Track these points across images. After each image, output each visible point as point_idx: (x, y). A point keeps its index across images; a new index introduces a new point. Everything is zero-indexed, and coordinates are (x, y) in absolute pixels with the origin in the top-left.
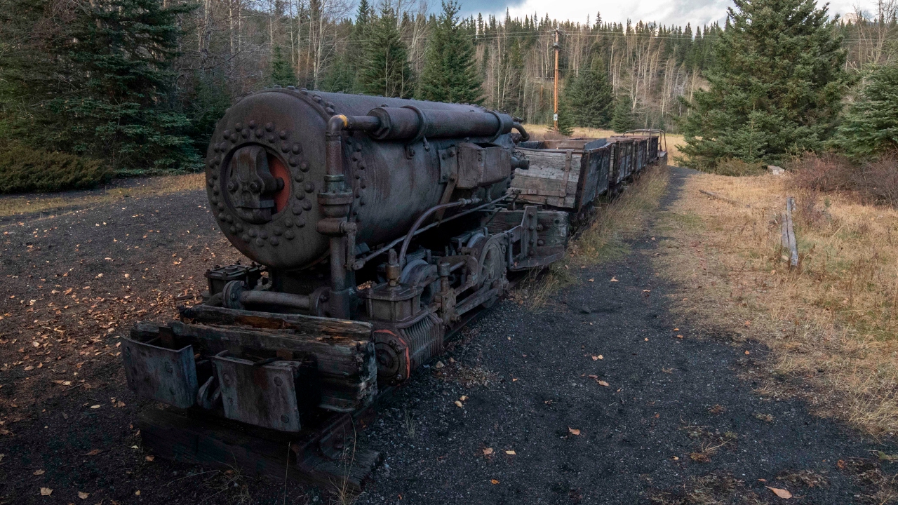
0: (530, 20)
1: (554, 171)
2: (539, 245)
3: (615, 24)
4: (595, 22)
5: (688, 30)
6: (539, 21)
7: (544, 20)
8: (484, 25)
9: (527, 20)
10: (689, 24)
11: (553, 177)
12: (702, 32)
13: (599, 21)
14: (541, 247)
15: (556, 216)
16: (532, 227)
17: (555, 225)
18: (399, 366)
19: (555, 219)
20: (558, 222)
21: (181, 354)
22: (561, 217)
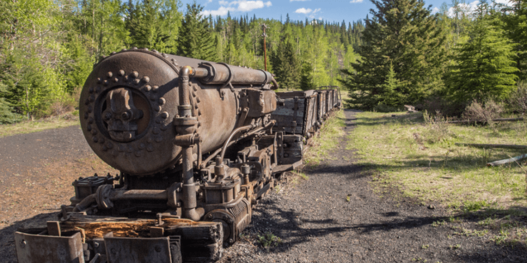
0: (243, 19)
1: (287, 110)
2: (285, 157)
3: (298, 21)
4: (286, 20)
5: (343, 24)
6: (249, 19)
7: (253, 19)
8: (213, 22)
9: (242, 19)
10: (344, 21)
11: (287, 114)
12: (352, 26)
13: (288, 19)
14: (286, 158)
15: (295, 137)
16: (280, 145)
17: (295, 143)
18: (230, 233)
19: (295, 140)
20: (297, 141)
21: (73, 239)
22: (298, 137)
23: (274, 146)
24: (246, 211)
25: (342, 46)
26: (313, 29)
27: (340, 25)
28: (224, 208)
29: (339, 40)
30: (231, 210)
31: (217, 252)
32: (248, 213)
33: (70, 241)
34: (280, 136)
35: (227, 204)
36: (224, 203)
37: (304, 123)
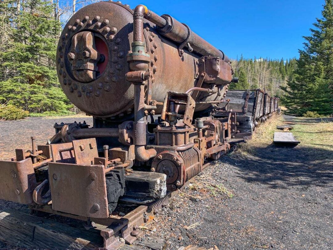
1: (240, 100)
2: (237, 133)
3: (249, 59)
5: (282, 61)
10: (282, 58)
11: (240, 103)
12: (289, 61)
15: (247, 117)
16: (233, 123)
17: (246, 122)
18: (178, 175)
19: (246, 119)
20: (248, 121)
21: (22, 163)
22: (249, 117)
23: (228, 123)
24: (196, 159)
25: (281, 75)
26: (259, 64)
27: (280, 61)
28: (173, 150)
29: (278, 71)
30: (180, 153)
31: (159, 189)
32: (199, 161)
33: (18, 165)
34: (233, 116)
35: (177, 147)
36: (174, 146)
37: (253, 110)
